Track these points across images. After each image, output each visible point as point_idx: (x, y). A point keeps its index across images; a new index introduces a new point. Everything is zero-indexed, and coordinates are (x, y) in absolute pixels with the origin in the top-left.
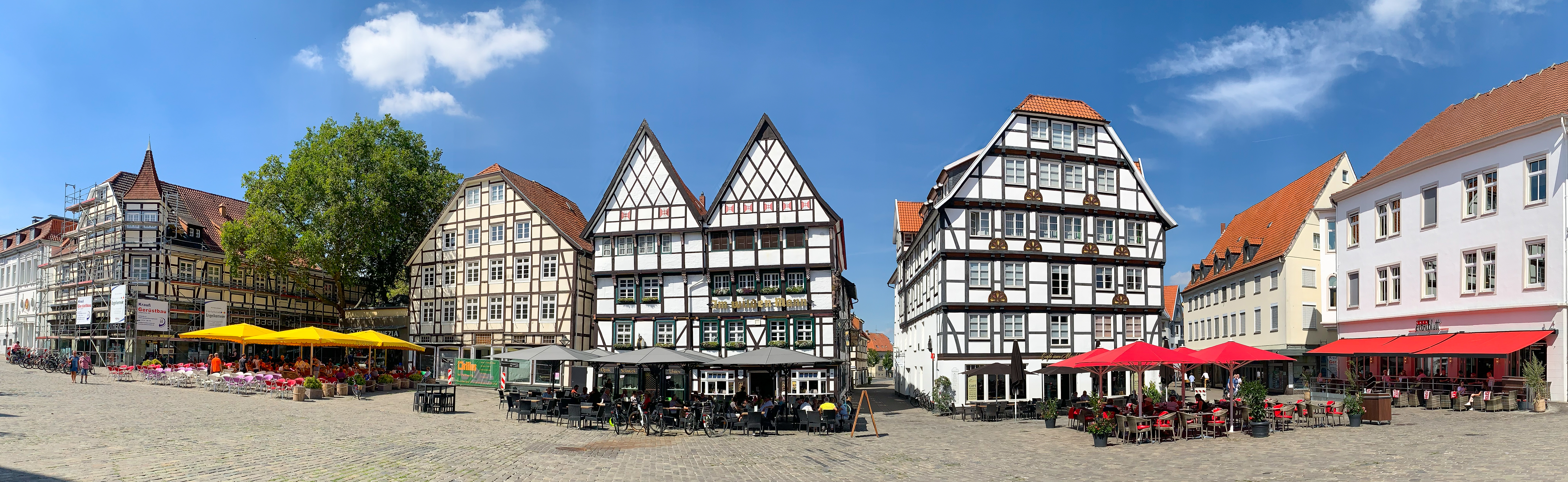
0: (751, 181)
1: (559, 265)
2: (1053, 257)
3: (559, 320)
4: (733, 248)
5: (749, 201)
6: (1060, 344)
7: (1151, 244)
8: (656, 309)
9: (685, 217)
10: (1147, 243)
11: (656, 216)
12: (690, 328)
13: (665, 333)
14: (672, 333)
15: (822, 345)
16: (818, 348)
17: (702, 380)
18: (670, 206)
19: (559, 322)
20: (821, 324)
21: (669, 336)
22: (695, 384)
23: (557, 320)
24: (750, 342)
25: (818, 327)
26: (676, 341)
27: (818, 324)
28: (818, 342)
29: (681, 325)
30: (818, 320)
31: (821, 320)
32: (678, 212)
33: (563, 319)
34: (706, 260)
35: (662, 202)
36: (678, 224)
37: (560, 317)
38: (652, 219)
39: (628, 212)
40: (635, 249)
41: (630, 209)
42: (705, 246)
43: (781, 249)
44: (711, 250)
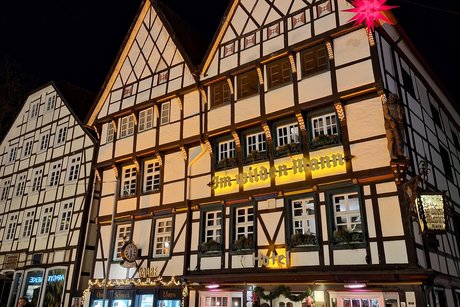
3: (71, 230)
9: (183, 76)
11: (155, 83)
12: (189, 222)
13: (164, 235)
15: (380, 239)
18: (169, 68)
20: (374, 197)
21: (168, 238)
24: (262, 240)
25: (369, 203)
26: (173, 244)
29: (181, 219)
30: (367, 190)
31: (373, 189)
32: (176, 72)
35: (162, 67)
38: (151, 88)
39: (130, 87)
40: (136, 128)
41: (133, 84)
42: (203, 105)
43: (296, 83)
44: (209, 108)
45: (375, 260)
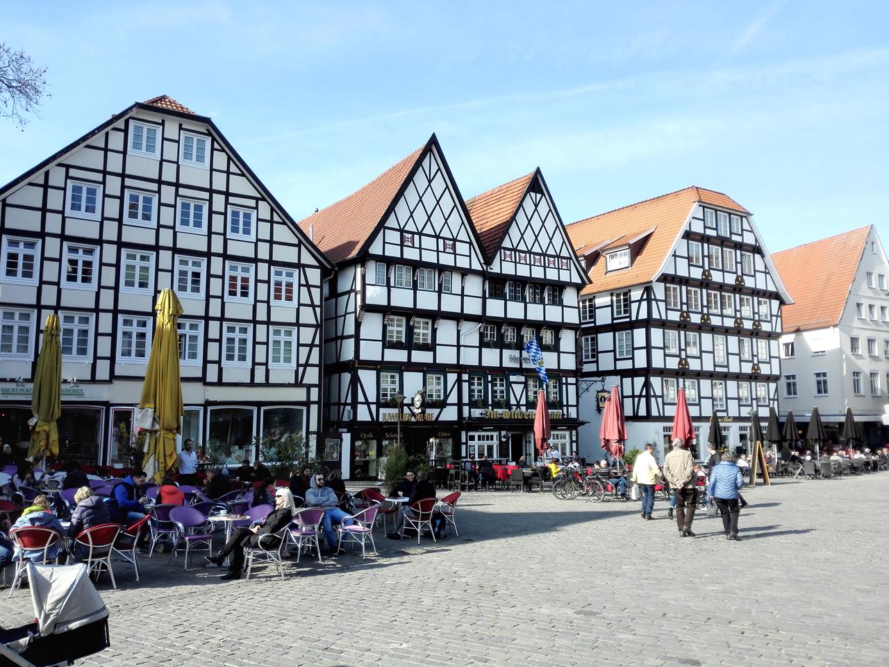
0: (524, 231)
1: (300, 285)
2: (717, 329)
3: (301, 365)
4: (509, 298)
5: (523, 252)
6: (719, 409)
8: (428, 358)
9: (470, 256)
10: (771, 318)
12: (459, 381)
13: (434, 387)
14: (442, 387)
15: (567, 406)
16: (565, 408)
18: (455, 240)
19: (301, 369)
20: (567, 384)
21: (438, 391)
22: (463, 448)
23: (298, 365)
24: (513, 401)
26: (446, 397)
29: (452, 378)
32: (462, 248)
33: (307, 365)
34: (484, 308)
35: (446, 233)
36: (463, 263)
37: (302, 361)
38: (438, 251)
39: (410, 236)
40: (415, 283)
41: (413, 233)
42: (484, 292)
43: (544, 305)
44: (487, 296)
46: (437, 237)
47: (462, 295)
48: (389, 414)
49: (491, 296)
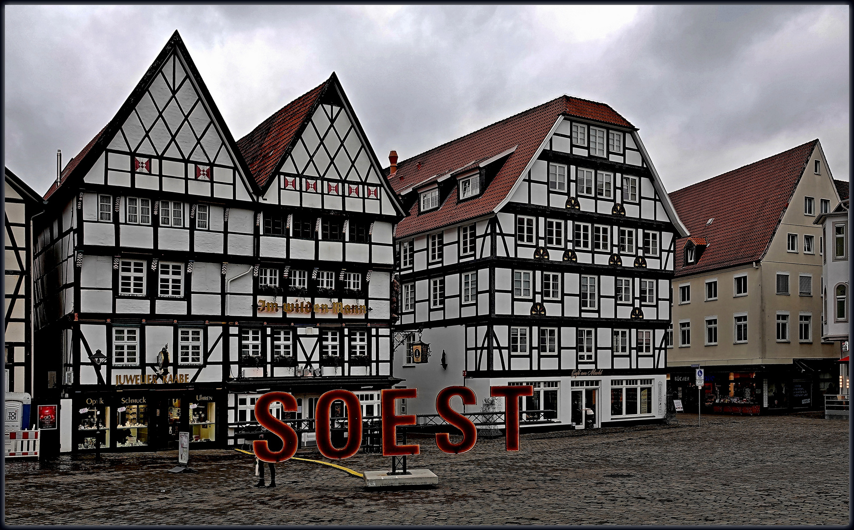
0: (315, 153)
2: (585, 268)
4: (291, 235)
5: (312, 178)
6: (586, 360)
7: (664, 254)
8: (180, 309)
9: (234, 184)
10: (661, 254)
11: (192, 175)
12: (226, 336)
13: (190, 343)
14: (200, 343)
15: (378, 361)
16: (374, 365)
17: (241, 407)
18: (212, 165)
20: (377, 336)
21: (196, 348)
22: (231, 414)
24: (301, 357)
25: (374, 339)
26: (207, 355)
27: (374, 336)
28: (374, 358)
29: (215, 332)
30: (374, 332)
31: (377, 332)
32: (222, 175)
33: (8, 320)
34: (257, 247)
35: (198, 157)
36: (223, 193)
38: (186, 179)
39: (145, 160)
40: (155, 219)
41: (150, 157)
42: (256, 228)
43: (344, 242)
44: (261, 233)
45: (374, 373)
46: (186, 161)
47: (226, 232)
48: (126, 376)
49: (267, 233)
